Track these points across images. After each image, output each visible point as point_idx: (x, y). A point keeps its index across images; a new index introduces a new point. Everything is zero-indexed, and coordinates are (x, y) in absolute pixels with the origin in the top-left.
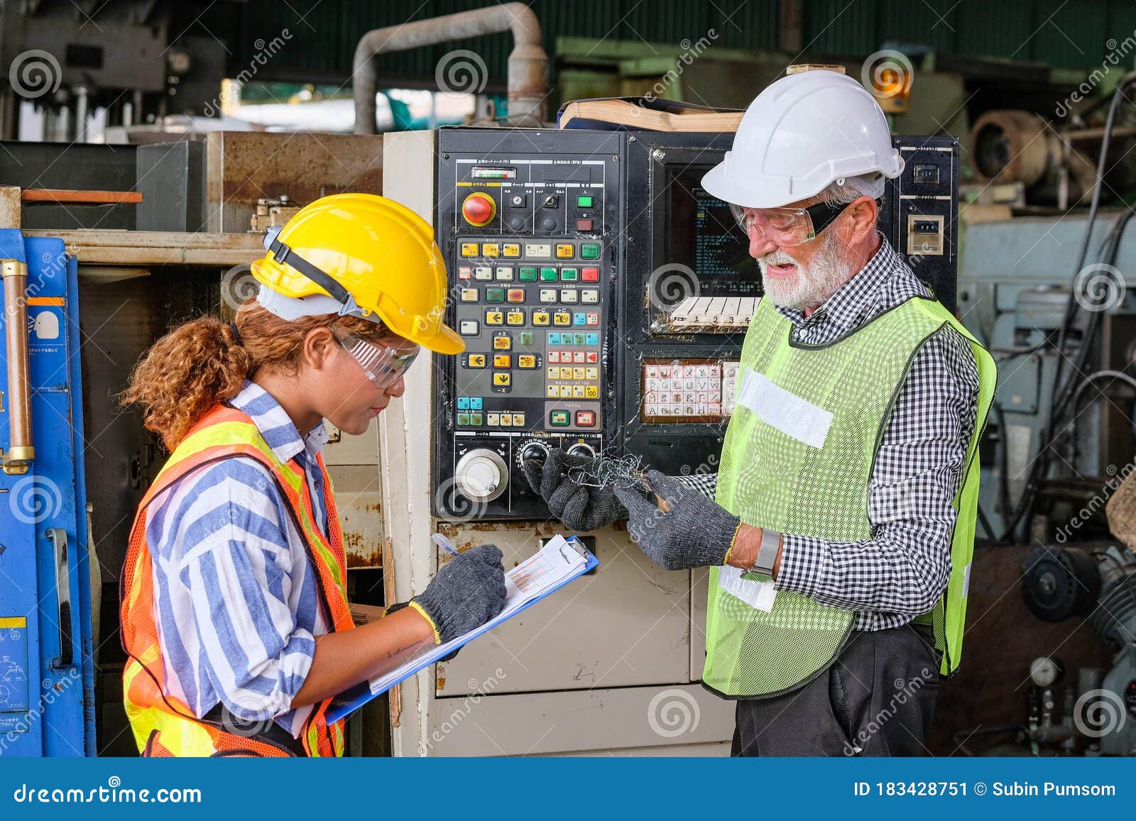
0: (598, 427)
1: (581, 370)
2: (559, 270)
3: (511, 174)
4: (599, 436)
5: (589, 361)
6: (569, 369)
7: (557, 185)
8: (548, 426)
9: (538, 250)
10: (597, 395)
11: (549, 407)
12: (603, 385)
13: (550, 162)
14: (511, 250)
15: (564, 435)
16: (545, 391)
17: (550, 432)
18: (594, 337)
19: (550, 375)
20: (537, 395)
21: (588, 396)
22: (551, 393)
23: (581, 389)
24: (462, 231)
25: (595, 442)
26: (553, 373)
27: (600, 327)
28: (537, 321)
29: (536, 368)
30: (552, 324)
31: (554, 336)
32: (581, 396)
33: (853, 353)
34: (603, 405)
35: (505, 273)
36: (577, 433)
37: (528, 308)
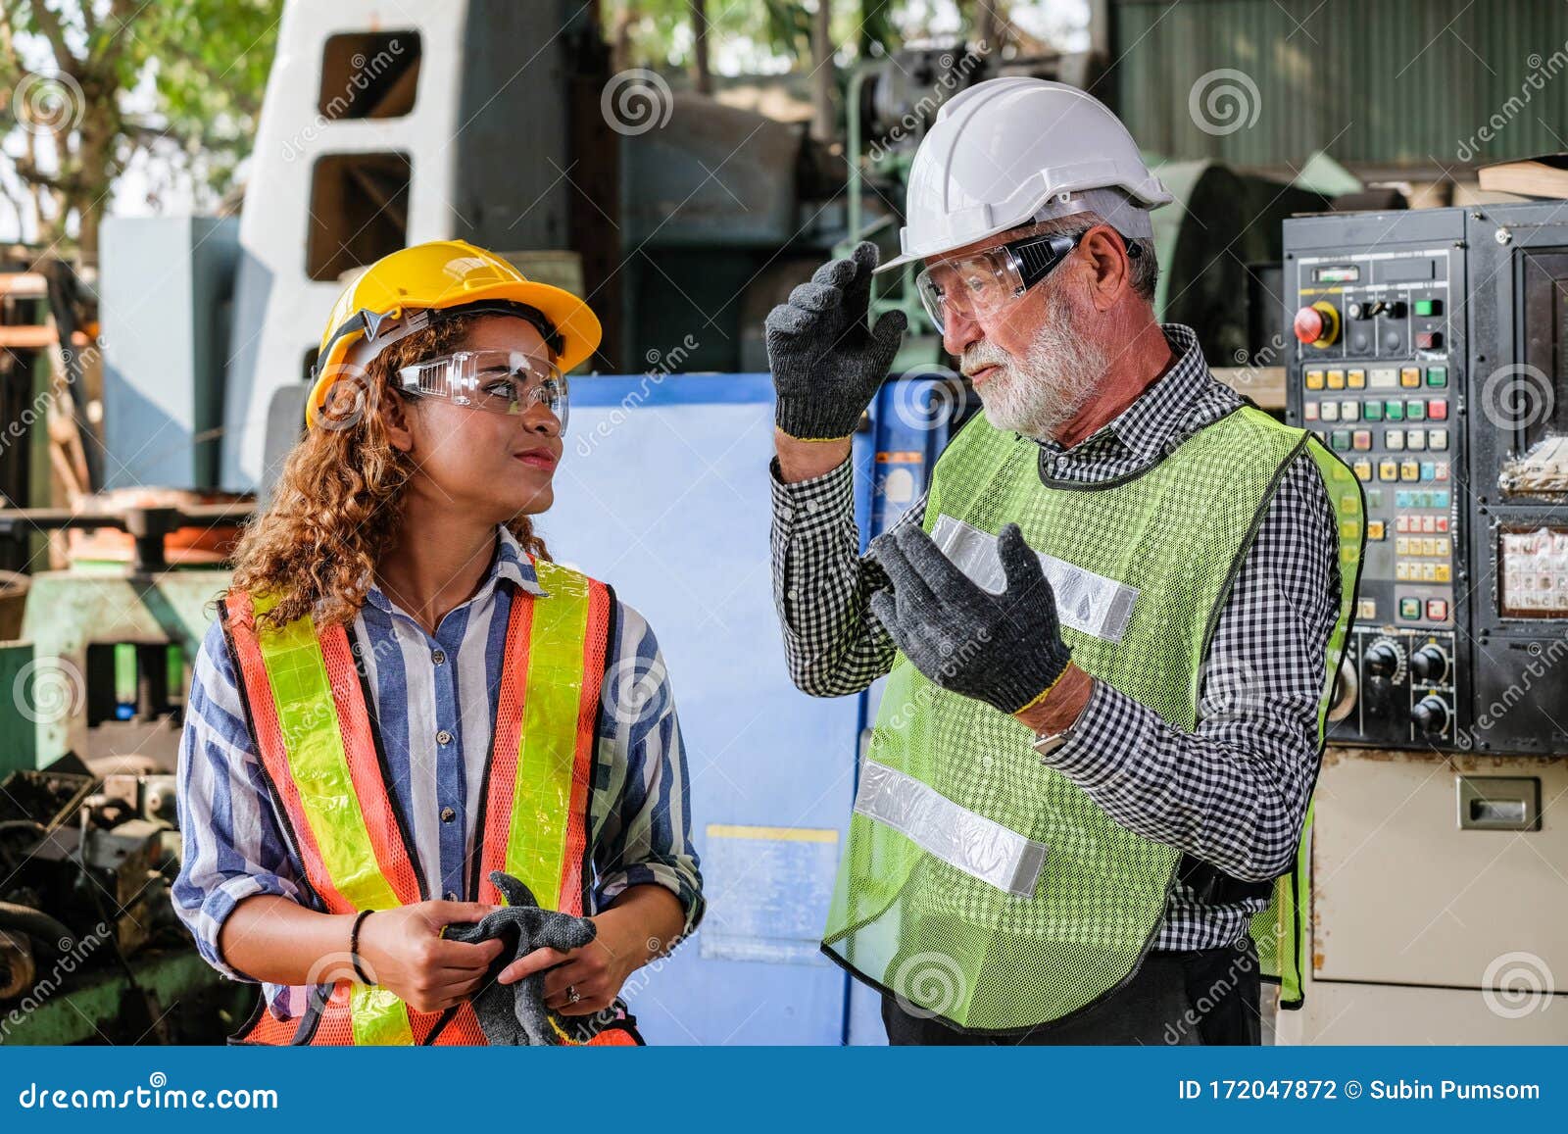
0: (1451, 622)
1: (1431, 541)
2: (1405, 404)
3: (1352, 275)
4: (1451, 635)
5: (1439, 529)
6: (1417, 540)
7: (1400, 287)
8: (1398, 620)
9: (1384, 377)
10: (1448, 578)
11: (1399, 592)
12: (1454, 564)
13: (1390, 255)
14: (1356, 376)
15: (1413, 632)
16: (1394, 572)
17: (1399, 628)
18: (1443, 495)
19: (1399, 550)
20: (1386, 577)
21: (1439, 579)
22: (1401, 574)
23: (1431, 566)
24: (1306, 356)
25: (1446, 643)
26: (1403, 544)
27: (1449, 482)
28: (1384, 476)
29: (1384, 539)
30: (1399, 479)
31: (1403, 493)
32: (1433, 579)
33: (1160, 493)
34: (1455, 591)
35: (1350, 410)
36: (1428, 630)
37: (1375, 457)
